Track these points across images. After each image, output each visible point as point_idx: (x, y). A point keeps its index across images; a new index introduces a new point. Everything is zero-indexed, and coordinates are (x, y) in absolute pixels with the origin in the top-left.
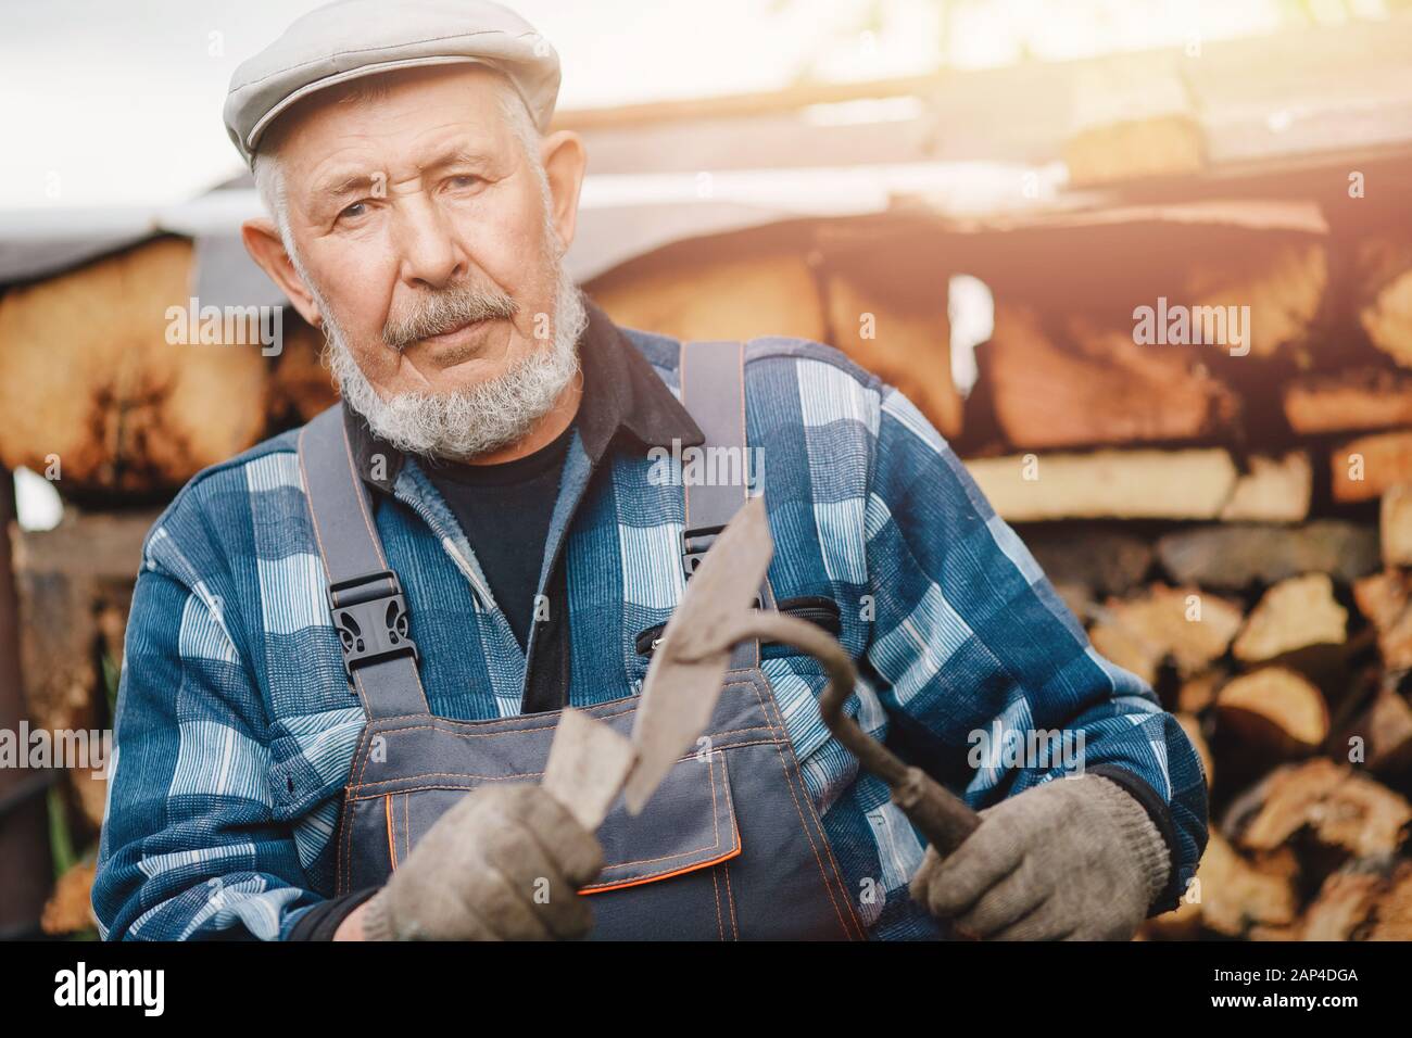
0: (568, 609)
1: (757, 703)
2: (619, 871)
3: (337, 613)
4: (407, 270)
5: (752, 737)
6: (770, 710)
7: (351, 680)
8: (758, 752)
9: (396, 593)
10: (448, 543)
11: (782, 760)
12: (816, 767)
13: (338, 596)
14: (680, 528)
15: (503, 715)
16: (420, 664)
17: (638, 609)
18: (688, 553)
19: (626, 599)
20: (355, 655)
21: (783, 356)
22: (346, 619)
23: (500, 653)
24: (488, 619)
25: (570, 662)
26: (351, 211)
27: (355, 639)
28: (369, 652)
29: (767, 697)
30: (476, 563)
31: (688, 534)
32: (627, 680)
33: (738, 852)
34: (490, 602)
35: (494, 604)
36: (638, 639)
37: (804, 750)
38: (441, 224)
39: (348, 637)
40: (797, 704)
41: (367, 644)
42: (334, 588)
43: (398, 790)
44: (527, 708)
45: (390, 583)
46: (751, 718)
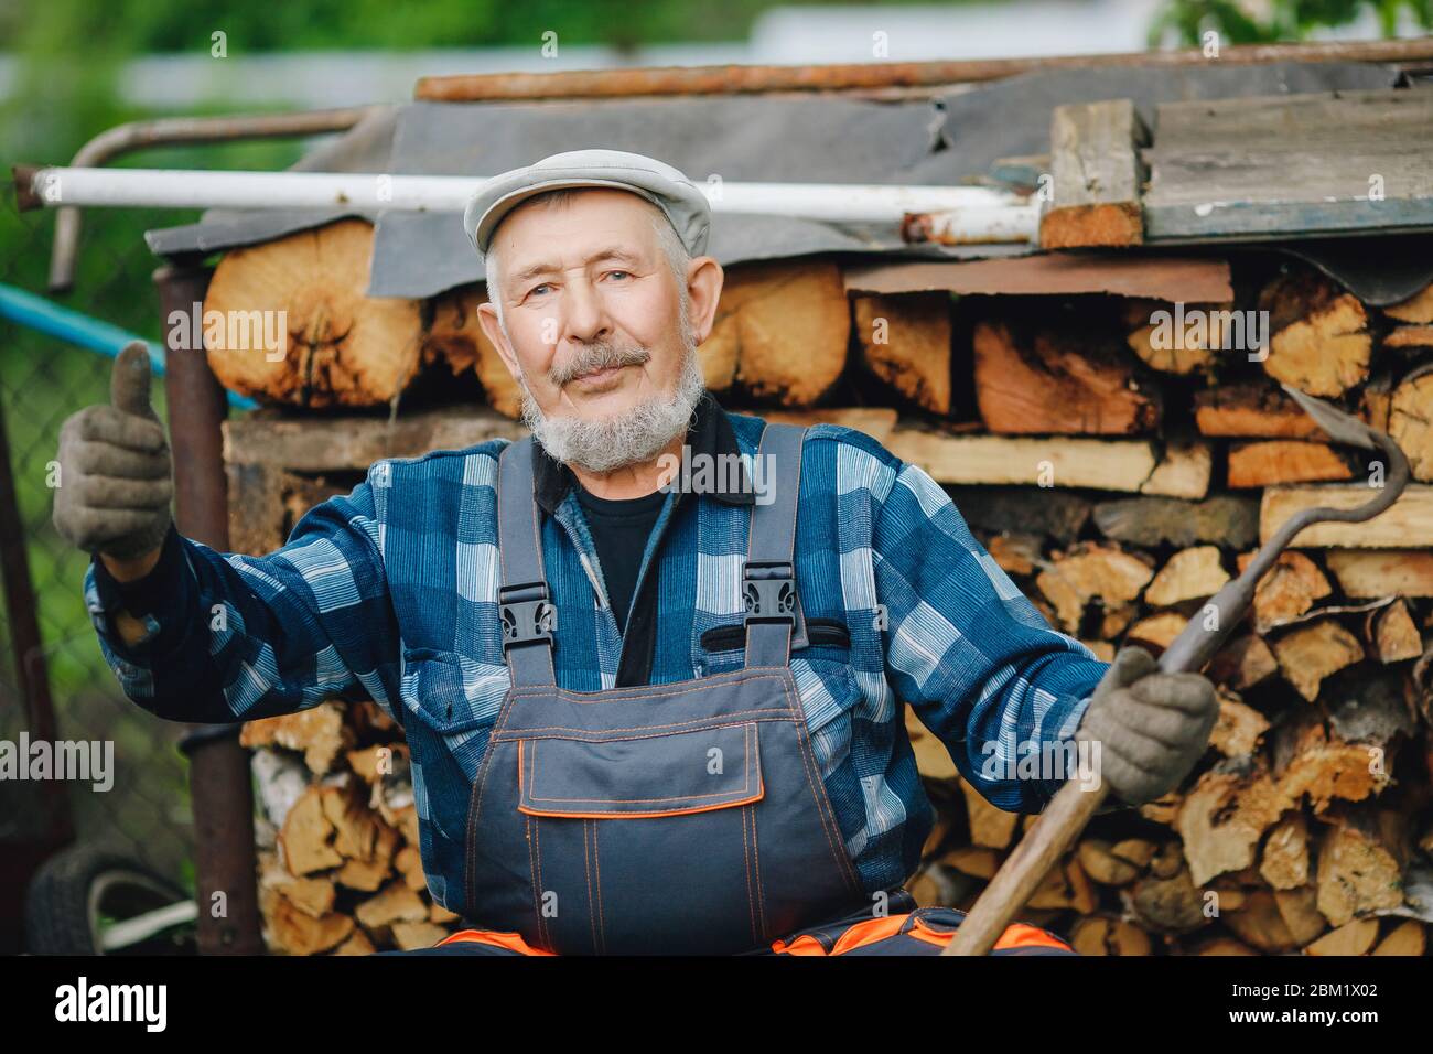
0: (657, 611)
1: (785, 691)
2: (675, 803)
3: (502, 609)
4: (568, 332)
5: (778, 715)
6: (793, 697)
7: (505, 655)
8: (781, 727)
9: (545, 598)
10: (583, 558)
11: (799, 733)
12: (822, 738)
13: (505, 596)
14: (743, 559)
15: (604, 688)
16: (554, 651)
17: (706, 615)
18: (747, 579)
19: (697, 607)
20: (508, 639)
21: (829, 439)
22: (508, 613)
23: (607, 642)
24: (602, 615)
25: (654, 651)
26: (537, 291)
27: (512, 627)
28: (520, 638)
29: (793, 688)
30: (601, 575)
31: (748, 566)
32: (692, 666)
33: (760, 797)
34: (605, 604)
35: (608, 605)
36: (702, 637)
37: (814, 725)
38: (596, 301)
39: (507, 626)
40: (811, 692)
41: (518, 632)
42: (503, 590)
43: (529, 738)
44: (620, 683)
45: (542, 590)
46: (779, 702)
